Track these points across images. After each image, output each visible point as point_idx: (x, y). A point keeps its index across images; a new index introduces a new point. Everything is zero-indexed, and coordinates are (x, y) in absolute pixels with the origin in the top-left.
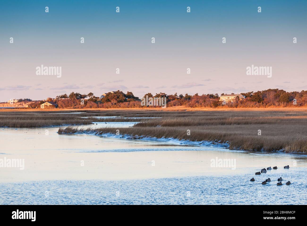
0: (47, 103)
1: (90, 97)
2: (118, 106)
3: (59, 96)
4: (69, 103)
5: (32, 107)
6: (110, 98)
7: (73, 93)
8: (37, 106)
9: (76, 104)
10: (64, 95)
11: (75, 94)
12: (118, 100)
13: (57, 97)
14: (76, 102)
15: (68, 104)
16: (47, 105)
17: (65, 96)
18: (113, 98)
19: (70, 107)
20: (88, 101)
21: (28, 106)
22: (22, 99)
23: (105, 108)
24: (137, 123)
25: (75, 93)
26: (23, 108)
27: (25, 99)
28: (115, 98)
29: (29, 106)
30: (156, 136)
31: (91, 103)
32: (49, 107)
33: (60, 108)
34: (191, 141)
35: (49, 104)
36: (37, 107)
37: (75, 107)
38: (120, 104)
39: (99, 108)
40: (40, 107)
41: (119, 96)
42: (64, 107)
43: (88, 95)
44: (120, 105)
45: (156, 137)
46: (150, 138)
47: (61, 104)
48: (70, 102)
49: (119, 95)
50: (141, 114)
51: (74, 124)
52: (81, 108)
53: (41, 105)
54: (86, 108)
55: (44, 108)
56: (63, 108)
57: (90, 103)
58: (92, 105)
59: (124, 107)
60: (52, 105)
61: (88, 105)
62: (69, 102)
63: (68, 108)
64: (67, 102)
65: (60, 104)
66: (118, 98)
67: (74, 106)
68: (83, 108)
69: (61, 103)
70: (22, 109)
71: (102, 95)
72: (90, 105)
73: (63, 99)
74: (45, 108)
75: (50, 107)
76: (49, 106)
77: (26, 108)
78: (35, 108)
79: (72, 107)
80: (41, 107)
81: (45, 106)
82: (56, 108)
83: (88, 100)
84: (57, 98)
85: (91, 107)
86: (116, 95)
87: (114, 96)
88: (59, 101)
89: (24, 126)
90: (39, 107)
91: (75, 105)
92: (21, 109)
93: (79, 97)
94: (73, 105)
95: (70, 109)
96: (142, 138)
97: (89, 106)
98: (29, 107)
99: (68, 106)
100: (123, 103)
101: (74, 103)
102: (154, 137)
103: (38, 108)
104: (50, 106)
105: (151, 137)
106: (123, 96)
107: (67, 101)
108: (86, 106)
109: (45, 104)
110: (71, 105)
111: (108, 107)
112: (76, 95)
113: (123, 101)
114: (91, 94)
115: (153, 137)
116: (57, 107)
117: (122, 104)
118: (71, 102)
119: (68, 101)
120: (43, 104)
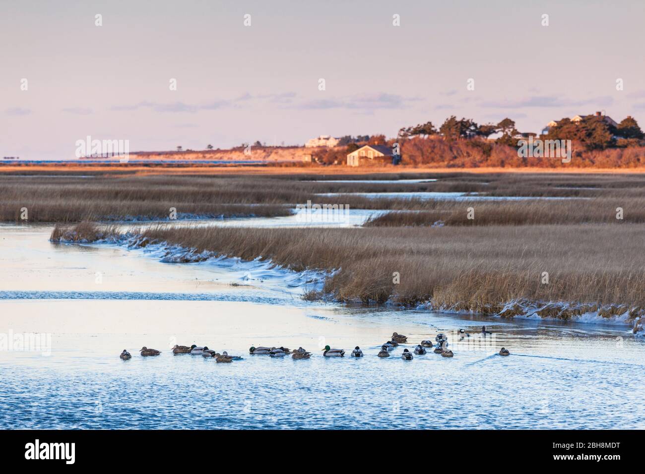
0: (366, 151)
1: (503, 131)
2: (587, 160)
3: (407, 129)
4: (436, 150)
5: (321, 162)
6: (565, 135)
7: (453, 119)
8: (336, 158)
9: (458, 154)
10: (425, 125)
11: (457, 123)
12: (588, 141)
13: (402, 130)
14: (459, 148)
15: (433, 154)
16: (369, 156)
17: (426, 129)
18: (574, 137)
19: (438, 161)
20: (495, 145)
21: (310, 156)
22: (350, 137)
23: (547, 167)
24: (376, 214)
25: (458, 119)
26: (294, 164)
27: (359, 137)
28: (578, 135)
29: (314, 157)
30: (240, 253)
31: (505, 152)
32: (373, 162)
33: (406, 164)
34: (294, 271)
35: (373, 153)
36: (336, 162)
37: (452, 162)
38: (592, 154)
39: (526, 166)
40: (346, 163)
41: (594, 129)
42: (419, 163)
43: (499, 124)
44: (595, 157)
45: (240, 258)
46: (223, 259)
47: (410, 154)
48: (440, 148)
49: (593, 126)
50: (569, 185)
51: (220, 214)
52: (471, 167)
53: (350, 156)
54: (488, 166)
55: (357, 163)
56: (416, 164)
57: (502, 150)
58: (507, 158)
59: (604, 163)
60: (381, 155)
61: (494, 156)
62: (434, 147)
63: (431, 165)
64: (430, 147)
65: (407, 154)
66: (589, 135)
67: (451, 160)
68: (479, 167)
69: (411, 149)
70: (290, 166)
71: (545, 127)
72: (502, 156)
73: (422, 136)
74: (360, 166)
75: (376, 162)
76: (372, 157)
77: (302, 165)
78: (331, 163)
79: (443, 161)
80: (350, 161)
81: (361, 158)
82: (392, 166)
83: (496, 143)
84: (402, 133)
85: (502, 164)
86: (583, 128)
87: (578, 131)
88: (405, 144)
89: (42, 218)
90: (343, 163)
91: (455, 158)
92: (287, 166)
93: (472, 131)
94: (448, 155)
95: (436, 167)
96: (205, 260)
97: (498, 161)
98: (313, 160)
99: (433, 160)
100: (604, 152)
101: (451, 150)
102: (235, 258)
103: (340, 163)
104: (375, 158)
105: (226, 258)
106: (604, 129)
107: (429, 144)
108: (487, 160)
109: (361, 152)
110: (442, 157)
111: (556, 164)
112: (460, 124)
113: (604, 147)
114: (507, 123)
115: (232, 257)
116: (397, 161)
117: (600, 157)
118: (442, 147)
119: (432, 145)
120: (355, 153)
